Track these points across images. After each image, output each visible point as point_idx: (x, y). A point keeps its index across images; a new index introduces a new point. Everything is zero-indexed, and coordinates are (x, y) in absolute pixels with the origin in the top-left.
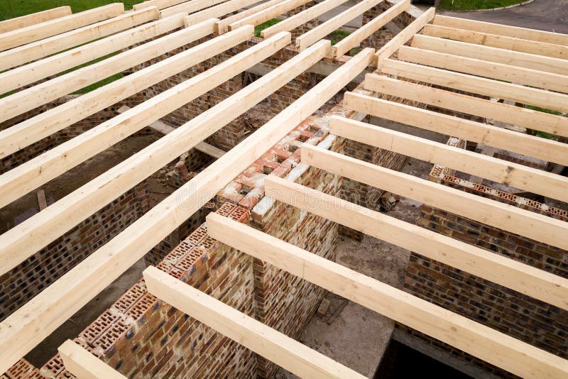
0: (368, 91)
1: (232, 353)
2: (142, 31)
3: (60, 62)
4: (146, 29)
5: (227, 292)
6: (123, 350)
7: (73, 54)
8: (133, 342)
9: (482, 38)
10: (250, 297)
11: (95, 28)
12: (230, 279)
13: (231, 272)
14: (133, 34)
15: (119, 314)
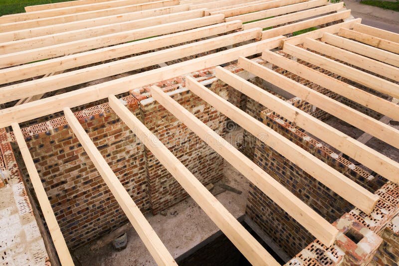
0: (263, 60)
2: (161, 10)
3: (110, 20)
4: (164, 9)
5: (120, 141)
6: (44, 139)
7: (118, 17)
8: (51, 138)
9: (377, 42)
10: (141, 153)
11: (139, 6)
12: (122, 135)
13: (124, 132)
14: (155, 11)
15: (49, 124)
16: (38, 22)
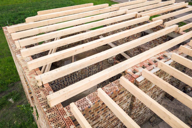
0: (190, 46)
1: (118, 123)
2: (112, 13)
4: (114, 13)
5: (121, 103)
6: (87, 111)
7: (91, 18)
8: (90, 109)
10: (128, 107)
11: (99, 11)
12: (123, 99)
14: (109, 14)
15: (88, 100)
16: (48, 21)
